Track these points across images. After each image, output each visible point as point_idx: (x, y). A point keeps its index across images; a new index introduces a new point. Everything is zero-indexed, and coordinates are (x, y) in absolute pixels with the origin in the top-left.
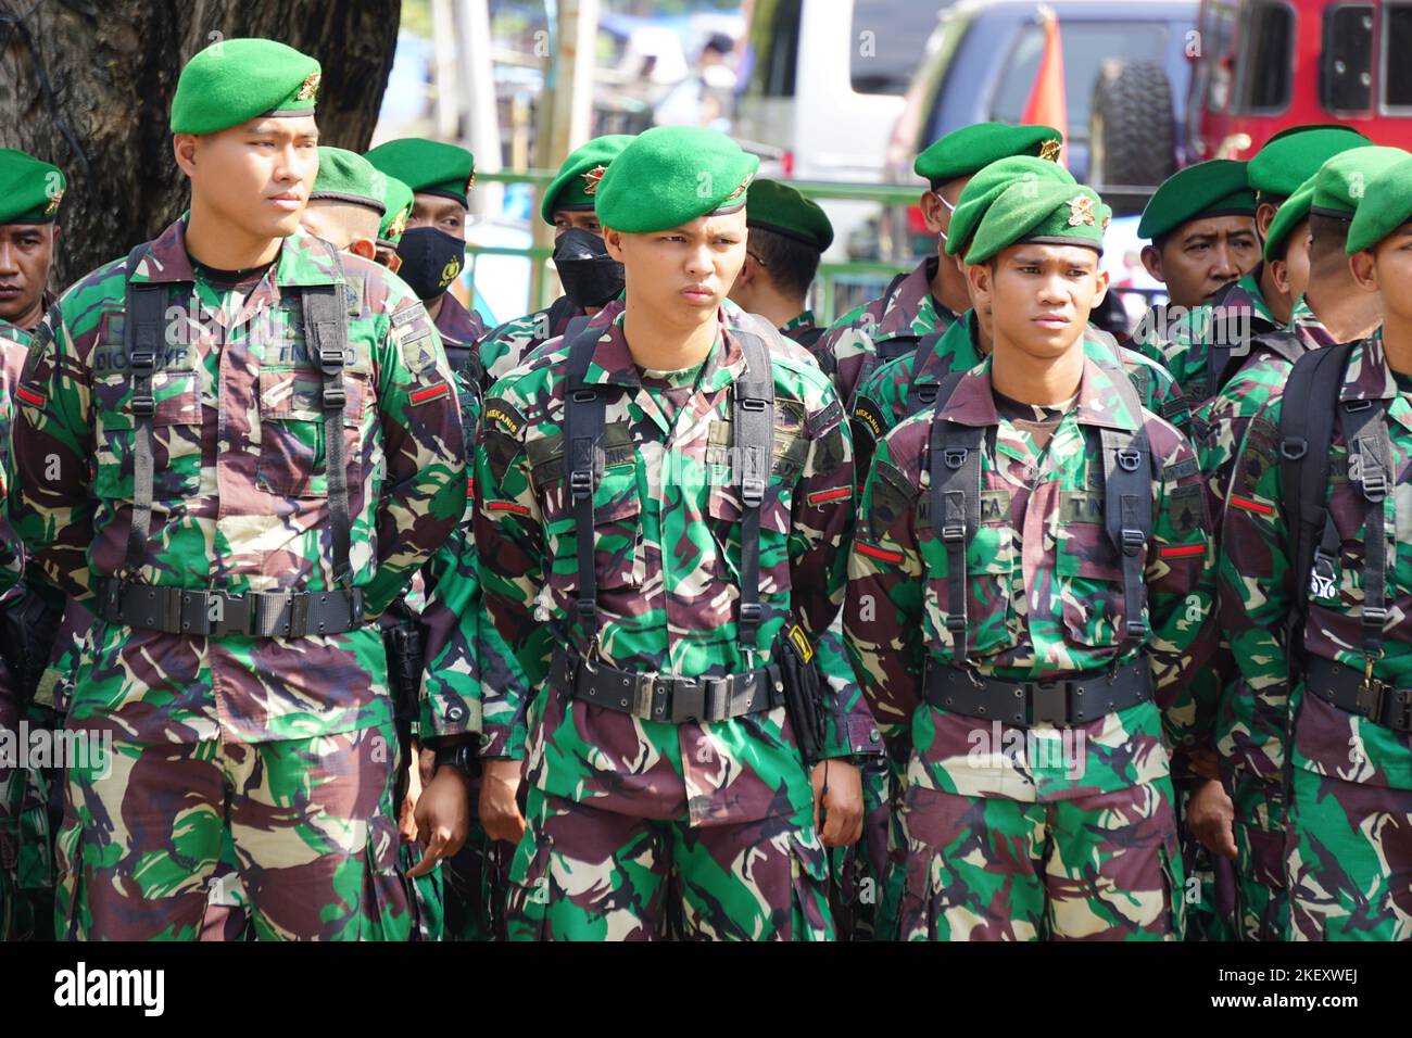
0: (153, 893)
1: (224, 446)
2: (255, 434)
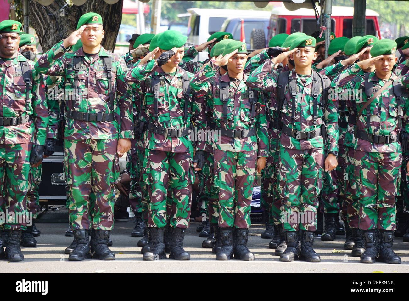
0: (81, 167)
1: (89, 84)
2: (95, 82)
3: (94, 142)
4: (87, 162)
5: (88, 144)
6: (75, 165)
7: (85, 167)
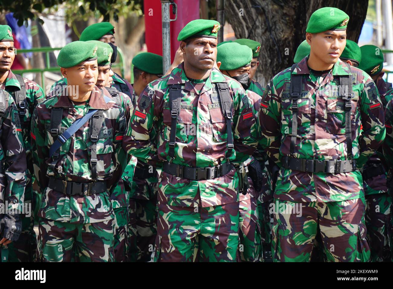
0: (298, 244)
1: (317, 120)
2: (326, 117)
3: (323, 205)
4: (308, 236)
5: (313, 208)
6: (288, 240)
7: (303, 244)
